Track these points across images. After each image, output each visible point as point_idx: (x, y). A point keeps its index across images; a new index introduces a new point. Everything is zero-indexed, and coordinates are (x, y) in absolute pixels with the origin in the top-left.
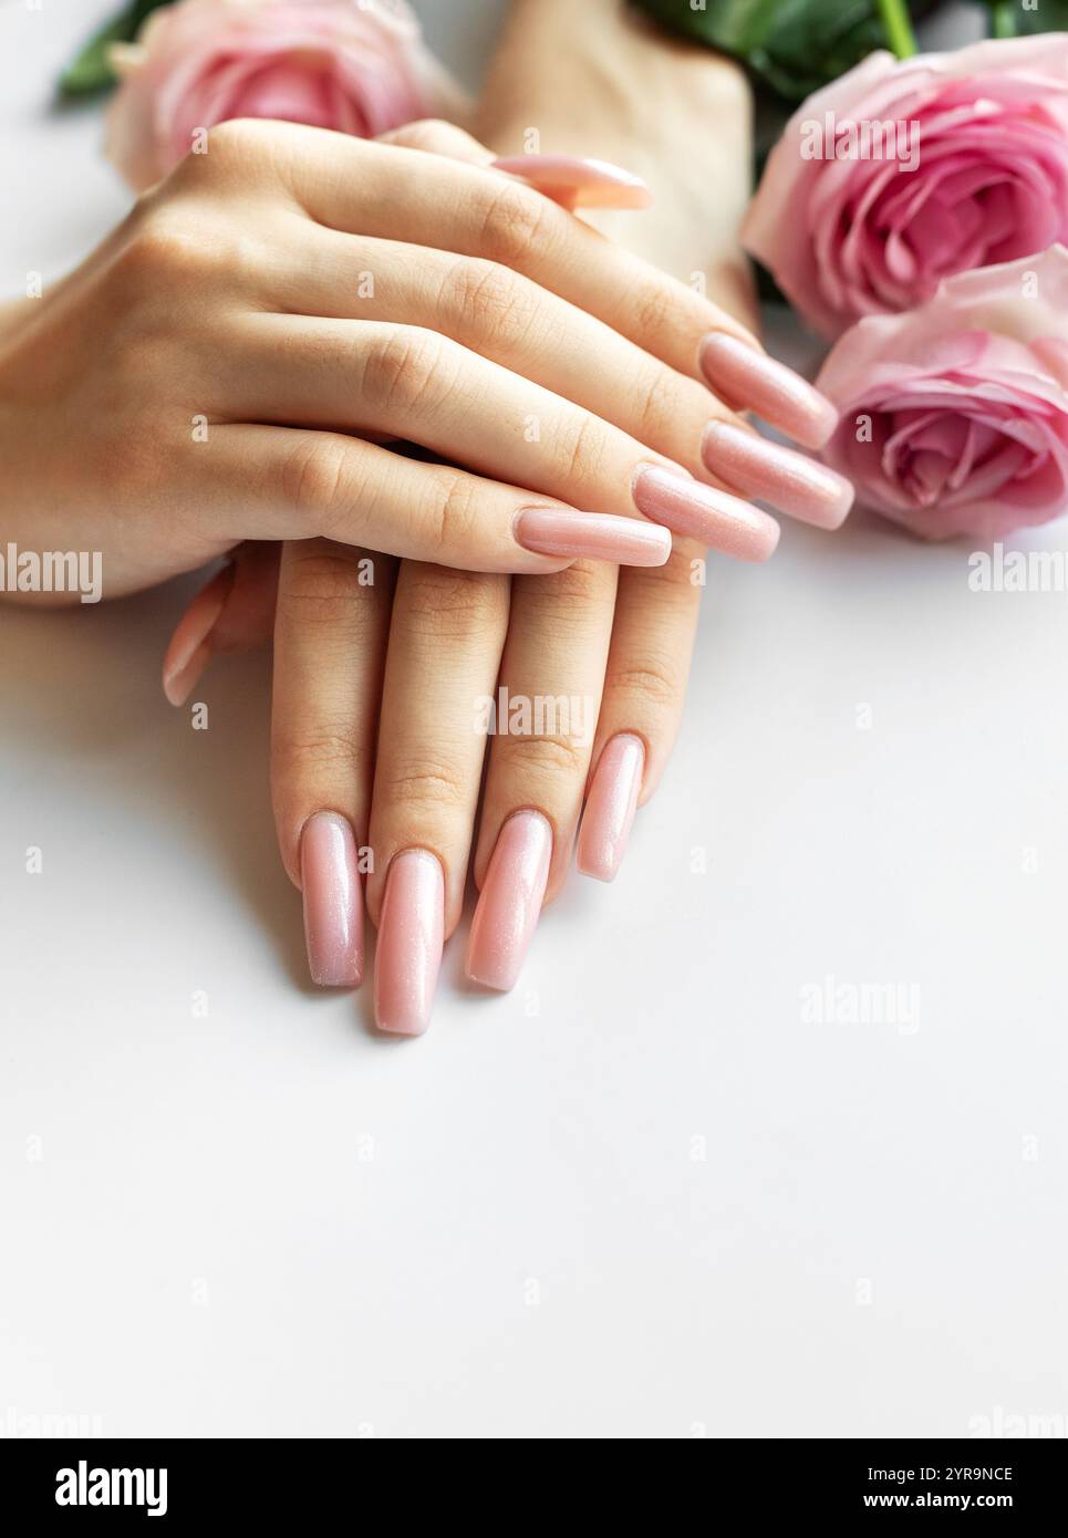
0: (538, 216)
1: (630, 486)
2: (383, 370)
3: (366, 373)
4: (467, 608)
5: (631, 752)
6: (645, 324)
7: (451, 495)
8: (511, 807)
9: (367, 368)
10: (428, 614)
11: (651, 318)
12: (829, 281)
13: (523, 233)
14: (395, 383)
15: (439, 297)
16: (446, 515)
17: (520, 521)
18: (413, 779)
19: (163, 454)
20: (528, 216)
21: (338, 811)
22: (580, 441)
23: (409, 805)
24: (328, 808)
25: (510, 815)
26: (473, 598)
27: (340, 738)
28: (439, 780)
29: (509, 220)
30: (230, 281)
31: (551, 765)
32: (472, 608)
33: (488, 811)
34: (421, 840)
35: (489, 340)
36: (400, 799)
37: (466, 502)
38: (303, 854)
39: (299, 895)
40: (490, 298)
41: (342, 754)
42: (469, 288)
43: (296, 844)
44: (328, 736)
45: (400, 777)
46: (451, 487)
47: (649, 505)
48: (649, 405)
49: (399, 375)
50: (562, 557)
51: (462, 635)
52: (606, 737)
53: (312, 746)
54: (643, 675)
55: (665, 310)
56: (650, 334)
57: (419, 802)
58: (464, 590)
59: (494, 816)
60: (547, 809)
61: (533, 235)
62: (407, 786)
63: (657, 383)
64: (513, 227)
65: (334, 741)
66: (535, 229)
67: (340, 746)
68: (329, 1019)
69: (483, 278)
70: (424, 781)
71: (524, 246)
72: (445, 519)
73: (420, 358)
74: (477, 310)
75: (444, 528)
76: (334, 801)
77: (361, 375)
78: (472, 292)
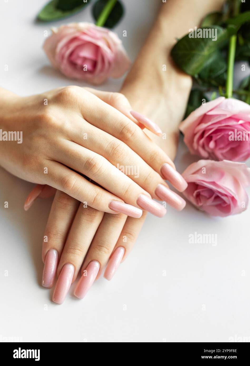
0: (134, 132)
1: (136, 199)
2: (89, 165)
3: (85, 164)
4: (94, 216)
5: (122, 251)
6: (151, 159)
7: (97, 195)
8: (92, 259)
9: (86, 163)
10: (85, 215)
11: (152, 158)
12: (195, 145)
13: (129, 135)
14: (91, 169)
15: (106, 148)
16: (95, 199)
17: (110, 203)
18: (73, 249)
19: (37, 163)
20: (131, 131)
21: (56, 249)
22: (128, 189)
23: (71, 254)
24: (54, 249)
25: (92, 261)
26: (96, 214)
27: (60, 234)
28: (79, 251)
29: (127, 132)
30: (61, 131)
31: (103, 252)
32: (95, 216)
33: (88, 258)
34: (72, 263)
35: (114, 161)
36: (69, 253)
37: (100, 197)
38: (46, 257)
39: (44, 265)
40: (117, 152)
41: (60, 238)
42: (113, 148)
43: (45, 254)
44: (58, 233)
45: (70, 248)
46: (97, 193)
47: (140, 204)
48: (146, 179)
49: (92, 168)
50: (118, 212)
51: (91, 221)
52: (117, 247)
53: (54, 234)
54: (129, 234)
55: (156, 157)
56: (151, 162)
57: (73, 254)
58: (94, 212)
59: (88, 260)
60: (100, 262)
61: (131, 136)
62: (72, 250)
63: (149, 175)
64: (127, 134)
65: (59, 235)
66: (132, 135)
67: (60, 236)
68: (42, 294)
69: (117, 146)
70: (75, 250)
71: (129, 138)
72: (94, 200)
73: (98, 165)
74: (113, 154)
75: (94, 201)
76: (56, 247)
77: (84, 164)
78: (114, 149)
